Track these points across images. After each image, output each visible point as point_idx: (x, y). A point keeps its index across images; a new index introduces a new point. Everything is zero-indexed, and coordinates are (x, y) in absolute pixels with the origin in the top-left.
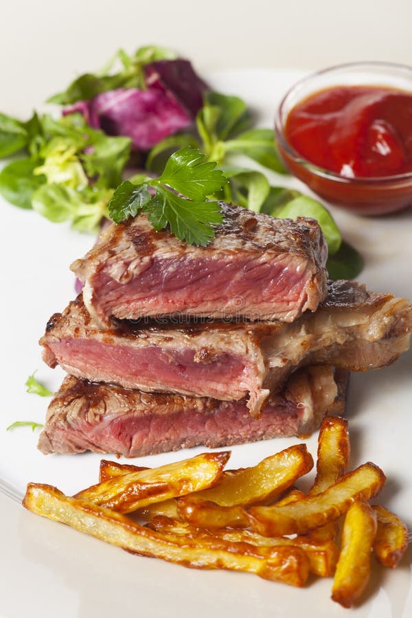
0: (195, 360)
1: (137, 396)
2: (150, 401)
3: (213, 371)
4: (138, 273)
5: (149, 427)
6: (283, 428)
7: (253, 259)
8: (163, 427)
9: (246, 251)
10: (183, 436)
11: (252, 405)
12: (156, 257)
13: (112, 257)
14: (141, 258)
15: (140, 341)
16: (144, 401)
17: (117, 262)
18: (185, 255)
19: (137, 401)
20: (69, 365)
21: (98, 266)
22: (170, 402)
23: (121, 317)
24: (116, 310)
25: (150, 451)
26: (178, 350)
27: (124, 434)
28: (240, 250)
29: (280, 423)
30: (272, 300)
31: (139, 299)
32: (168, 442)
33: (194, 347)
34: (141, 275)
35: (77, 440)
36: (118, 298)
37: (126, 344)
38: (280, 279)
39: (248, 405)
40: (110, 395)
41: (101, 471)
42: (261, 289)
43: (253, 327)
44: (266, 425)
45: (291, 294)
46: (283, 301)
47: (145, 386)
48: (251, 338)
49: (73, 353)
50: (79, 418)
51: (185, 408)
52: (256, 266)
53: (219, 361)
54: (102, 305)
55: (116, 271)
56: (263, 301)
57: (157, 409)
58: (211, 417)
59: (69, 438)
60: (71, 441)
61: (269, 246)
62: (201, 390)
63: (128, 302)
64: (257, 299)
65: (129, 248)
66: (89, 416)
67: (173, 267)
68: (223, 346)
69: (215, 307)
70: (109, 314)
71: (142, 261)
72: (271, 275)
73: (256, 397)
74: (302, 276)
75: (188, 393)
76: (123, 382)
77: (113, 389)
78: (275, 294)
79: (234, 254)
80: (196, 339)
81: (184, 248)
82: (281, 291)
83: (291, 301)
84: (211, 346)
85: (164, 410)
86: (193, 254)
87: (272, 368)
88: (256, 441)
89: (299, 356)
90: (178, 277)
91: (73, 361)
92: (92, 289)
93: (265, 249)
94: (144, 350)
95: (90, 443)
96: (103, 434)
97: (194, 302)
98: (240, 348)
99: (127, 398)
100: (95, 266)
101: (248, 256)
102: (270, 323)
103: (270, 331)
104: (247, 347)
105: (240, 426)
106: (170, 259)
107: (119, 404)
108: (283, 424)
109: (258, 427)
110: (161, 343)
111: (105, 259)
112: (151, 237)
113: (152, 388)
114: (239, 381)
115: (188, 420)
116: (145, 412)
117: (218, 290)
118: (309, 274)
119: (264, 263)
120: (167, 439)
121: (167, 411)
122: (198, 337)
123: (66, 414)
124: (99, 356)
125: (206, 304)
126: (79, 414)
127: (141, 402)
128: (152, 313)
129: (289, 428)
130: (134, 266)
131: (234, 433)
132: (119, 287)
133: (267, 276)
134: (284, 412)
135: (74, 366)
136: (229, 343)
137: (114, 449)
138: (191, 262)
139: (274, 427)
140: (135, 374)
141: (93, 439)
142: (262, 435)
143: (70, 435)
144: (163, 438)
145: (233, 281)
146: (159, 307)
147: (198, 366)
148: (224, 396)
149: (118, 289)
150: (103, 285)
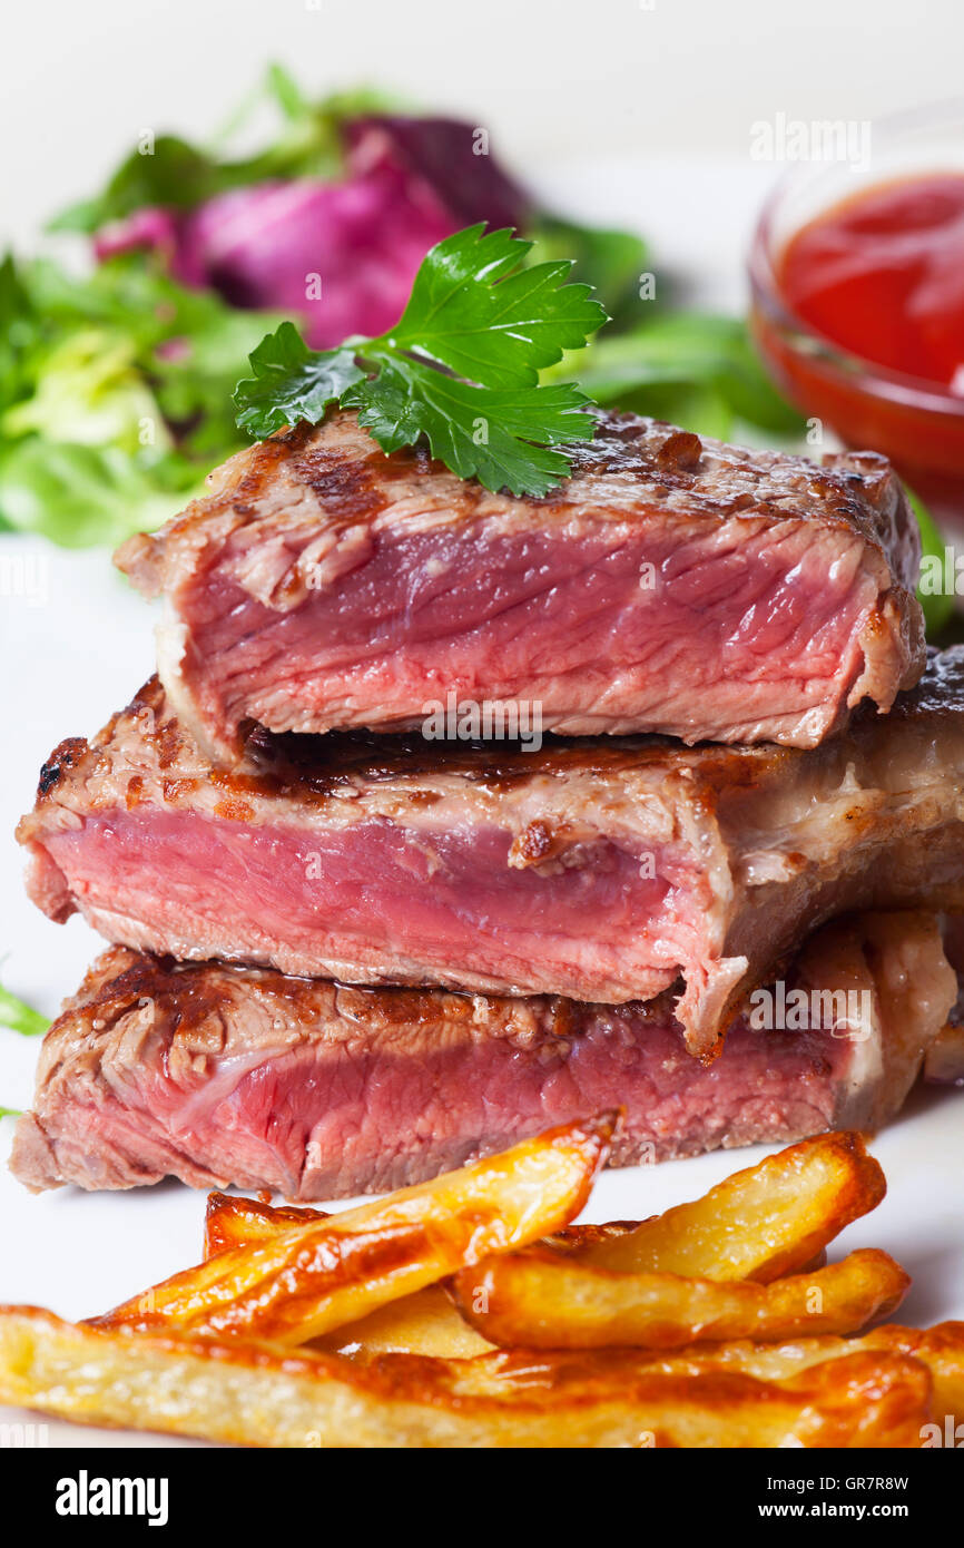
0: (511, 862)
1: (324, 998)
2: (365, 1012)
3: (568, 902)
4: (331, 576)
5: (362, 1098)
6: (785, 1111)
7: (693, 538)
8: (406, 1097)
9: (670, 514)
10: (470, 1130)
11: (693, 1012)
12: (385, 530)
13: (246, 524)
14: (339, 532)
15: (336, 806)
16: (347, 1013)
17: (262, 541)
18: (476, 521)
19: (326, 1012)
20: (113, 909)
21: (202, 550)
22: (429, 1015)
23: (277, 724)
24: (257, 705)
25: (367, 1183)
26: (455, 832)
27: (284, 1119)
28: (651, 511)
29: (777, 1090)
30: (754, 675)
31: (332, 668)
32: (426, 1151)
33: (506, 822)
34: (339, 583)
35: (135, 1142)
36: (266, 664)
37: (291, 820)
38: (777, 604)
39: (678, 1013)
40: (238, 996)
41: (210, 1228)
42: (719, 637)
43: (694, 760)
44: (734, 1095)
45: (813, 652)
46: (787, 678)
47: (351, 966)
48: (688, 789)
49: (123, 864)
50: (141, 1067)
51: (477, 1036)
52: (702, 561)
53: (586, 867)
54: (214, 685)
55: (260, 566)
56: (723, 678)
57: (387, 1039)
58: (562, 1063)
59: (108, 1134)
60: (114, 1145)
61: (742, 503)
62: (529, 970)
63: (298, 677)
64: (705, 671)
65: (300, 501)
66: (172, 1063)
67: (440, 559)
68: (598, 818)
69: (573, 695)
70: (237, 716)
71: (340, 541)
72: (750, 590)
73: (706, 982)
74: (846, 596)
75: (488, 985)
76: (282, 956)
77: (247, 981)
78: (760, 652)
79: (630, 518)
80: (513, 796)
81: (475, 499)
82: (781, 644)
83: (812, 677)
84: (561, 817)
85: (409, 1041)
86: (503, 519)
87: (756, 887)
88: (703, 1151)
89: (841, 854)
90: (454, 592)
91: (122, 895)
92: (184, 628)
93: (729, 510)
94: (351, 839)
95: (175, 1152)
96: (217, 1120)
97: (508, 680)
98: (653, 821)
99: (294, 1003)
100: (192, 550)
101: (677, 526)
102: (746, 753)
103: (748, 774)
104: (676, 820)
105: (653, 1098)
106: (429, 535)
107: (267, 1023)
108: (785, 1097)
109: (707, 1105)
110: (401, 812)
111: (225, 531)
112: (368, 473)
113: (373, 970)
114: (651, 937)
115: (487, 1076)
116: (351, 1045)
117: (582, 640)
118: (870, 588)
119: (728, 552)
120: (420, 1139)
121: (419, 1043)
122: (521, 793)
123: (100, 1054)
124: (206, 868)
125: (544, 688)
126: (142, 1053)
127: (339, 1015)
128: (375, 714)
129: (807, 1112)
130: (317, 555)
131: (633, 1122)
132: (270, 624)
133: (736, 592)
134: (789, 1055)
135: (127, 914)
136: (617, 805)
137: (253, 1172)
138: (496, 543)
139: (758, 1105)
140: (321, 925)
141: (186, 1138)
142: (721, 1132)
143: (113, 1125)
144: (406, 1135)
145: (629, 609)
146: (395, 694)
147: (522, 883)
148: (601, 987)
149: (267, 633)
150: (219, 618)
